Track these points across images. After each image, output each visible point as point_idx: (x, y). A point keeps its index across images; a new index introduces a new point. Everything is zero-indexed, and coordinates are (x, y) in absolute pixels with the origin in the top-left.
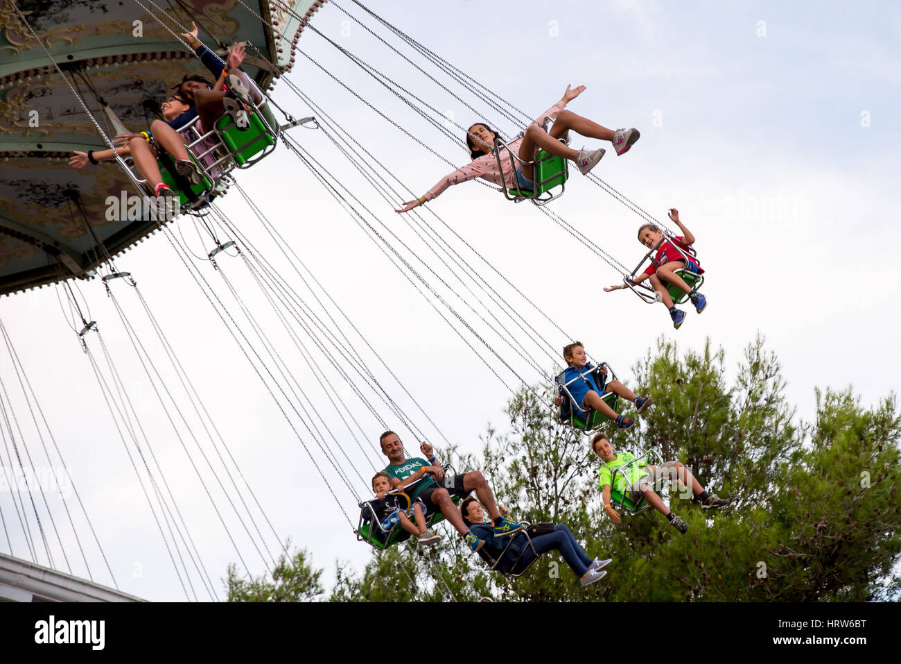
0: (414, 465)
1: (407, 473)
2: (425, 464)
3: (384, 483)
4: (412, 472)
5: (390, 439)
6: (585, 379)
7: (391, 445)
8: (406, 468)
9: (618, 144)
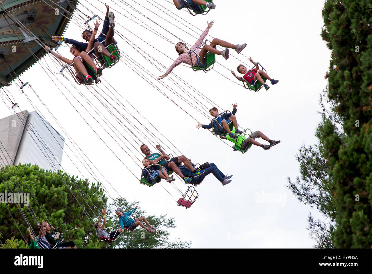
0: (155, 156)
1: (154, 159)
2: (160, 155)
3: (147, 161)
4: (156, 158)
5: (144, 147)
6: (221, 117)
7: (145, 149)
8: (152, 157)
9: (239, 50)
